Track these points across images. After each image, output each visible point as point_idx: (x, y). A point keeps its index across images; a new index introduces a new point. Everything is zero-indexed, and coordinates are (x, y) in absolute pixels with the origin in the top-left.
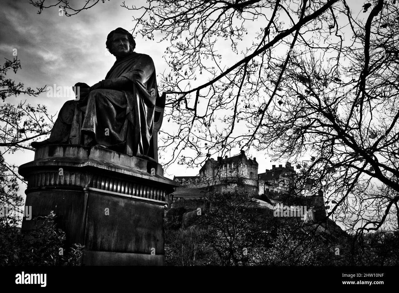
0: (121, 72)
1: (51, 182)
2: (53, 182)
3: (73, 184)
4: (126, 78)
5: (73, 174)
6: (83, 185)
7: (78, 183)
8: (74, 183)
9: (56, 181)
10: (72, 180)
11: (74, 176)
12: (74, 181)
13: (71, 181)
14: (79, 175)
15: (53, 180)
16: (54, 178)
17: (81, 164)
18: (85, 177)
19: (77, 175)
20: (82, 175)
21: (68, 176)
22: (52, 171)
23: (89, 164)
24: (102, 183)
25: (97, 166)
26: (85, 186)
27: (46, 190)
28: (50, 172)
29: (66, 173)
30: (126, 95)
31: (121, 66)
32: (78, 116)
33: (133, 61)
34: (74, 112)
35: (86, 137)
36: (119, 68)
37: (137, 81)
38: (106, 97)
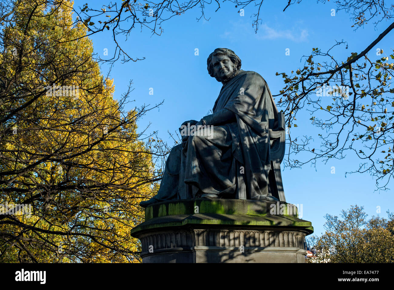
0: (226, 101)
1: (159, 245)
2: (160, 245)
4: (228, 109)
5: (177, 233)
8: (180, 243)
9: (162, 244)
10: (178, 240)
11: (179, 235)
12: (180, 241)
14: (184, 234)
15: (159, 242)
16: (161, 240)
17: (183, 222)
18: (191, 235)
19: (182, 234)
20: (187, 233)
21: (174, 237)
22: (157, 233)
23: (188, 222)
24: (210, 238)
25: (197, 222)
26: (192, 245)
27: (154, 254)
28: (156, 234)
29: (170, 234)
30: (230, 129)
31: (226, 93)
32: (184, 163)
33: (237, 85)
34: (180, 159)
35: (193, 187)
36: (224, 96)
37: (240, 111)
38: (206, 139)
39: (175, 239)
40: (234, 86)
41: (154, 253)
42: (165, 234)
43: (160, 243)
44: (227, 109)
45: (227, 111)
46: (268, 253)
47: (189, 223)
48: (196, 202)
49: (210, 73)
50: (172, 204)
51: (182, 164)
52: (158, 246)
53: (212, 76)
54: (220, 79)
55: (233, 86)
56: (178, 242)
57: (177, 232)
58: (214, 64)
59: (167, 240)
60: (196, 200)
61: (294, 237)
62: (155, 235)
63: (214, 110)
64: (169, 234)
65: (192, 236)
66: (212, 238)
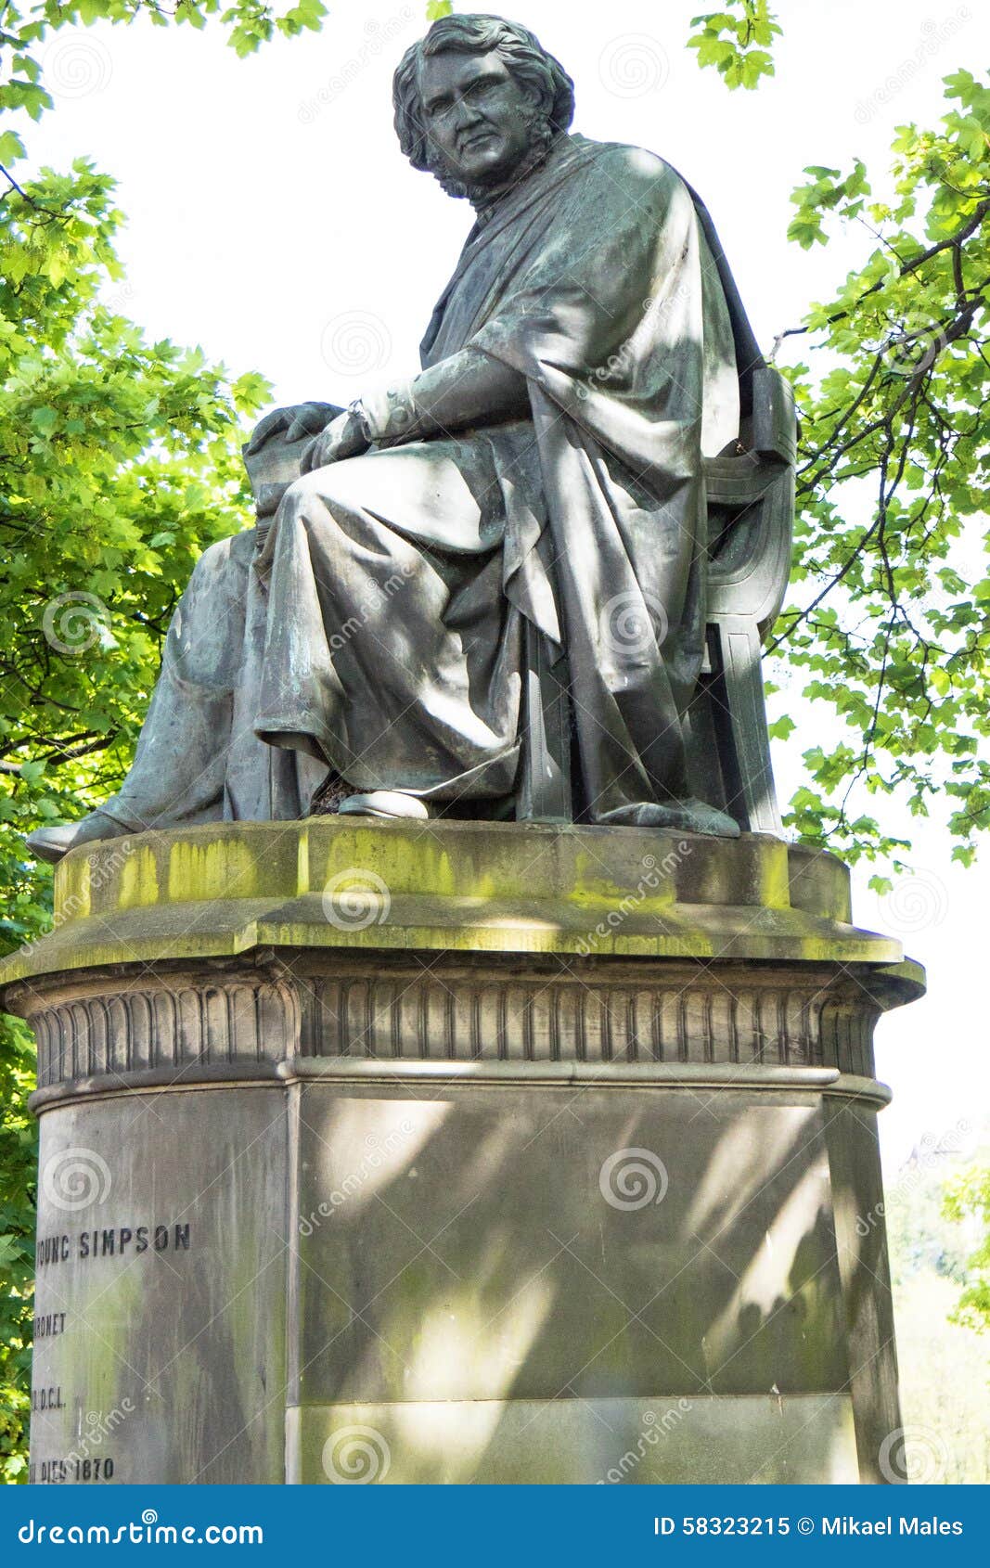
0: (487, 305)
1: (118, 1053)
2: (124, 1050)
3: (221, 1046)
4: (489, 355)
5: (211, 994)
6: (272, 1046)
7: (247, 1044)
8: (225, 1041)
9: (136, 1045)
10: (214, 1025)
11: (221, 1001)
13: (207, 1033)
14: (247, 997)
15: (121, 1036)
16: (128, 1025)
17: (236, 939)
18: (278, 1002)
19: (235, 995)
20: (260, 995)
21: (192, 1009)
22: (111, 991)
23: (259, 938)
24: (377, 1018)
25: (308, 939)
26: (285, 1053)
27: (94, 1097)
28: (102, 998)
29: (176, 995)
30: (496, 460)
31: (488, 263)
32: (260, 631)
33: (545, 219)
34: (242, 609)
35: (303, 758)
36: (476, 275)
37: (544, 362)
38: (366, 511)
39: (198, 1018)
40: (528, 221)
41: (96, 1093)
42: (151, 997)
43: (125, 1043)
44: (485, 352)
45: (485, 361)
46: (674, 1096)
47: (264, 942)
48: (307, 833)
49: (408, 146)
50: (186, 846)
51: (249, 639)
52: (114, 1057)
53: (420, 162)
54: (460, 184)
55: (525, 221)
56: (215, 1038)
57: (207, 988)
58: (430, 103)
59: (157, 1028)
60: (311, 826)
61: (813, 1017)
62: (101, 1000)
63: (430, 347)
64: (169, 993)
65: (283, 1003)
66: (387, 1020)
